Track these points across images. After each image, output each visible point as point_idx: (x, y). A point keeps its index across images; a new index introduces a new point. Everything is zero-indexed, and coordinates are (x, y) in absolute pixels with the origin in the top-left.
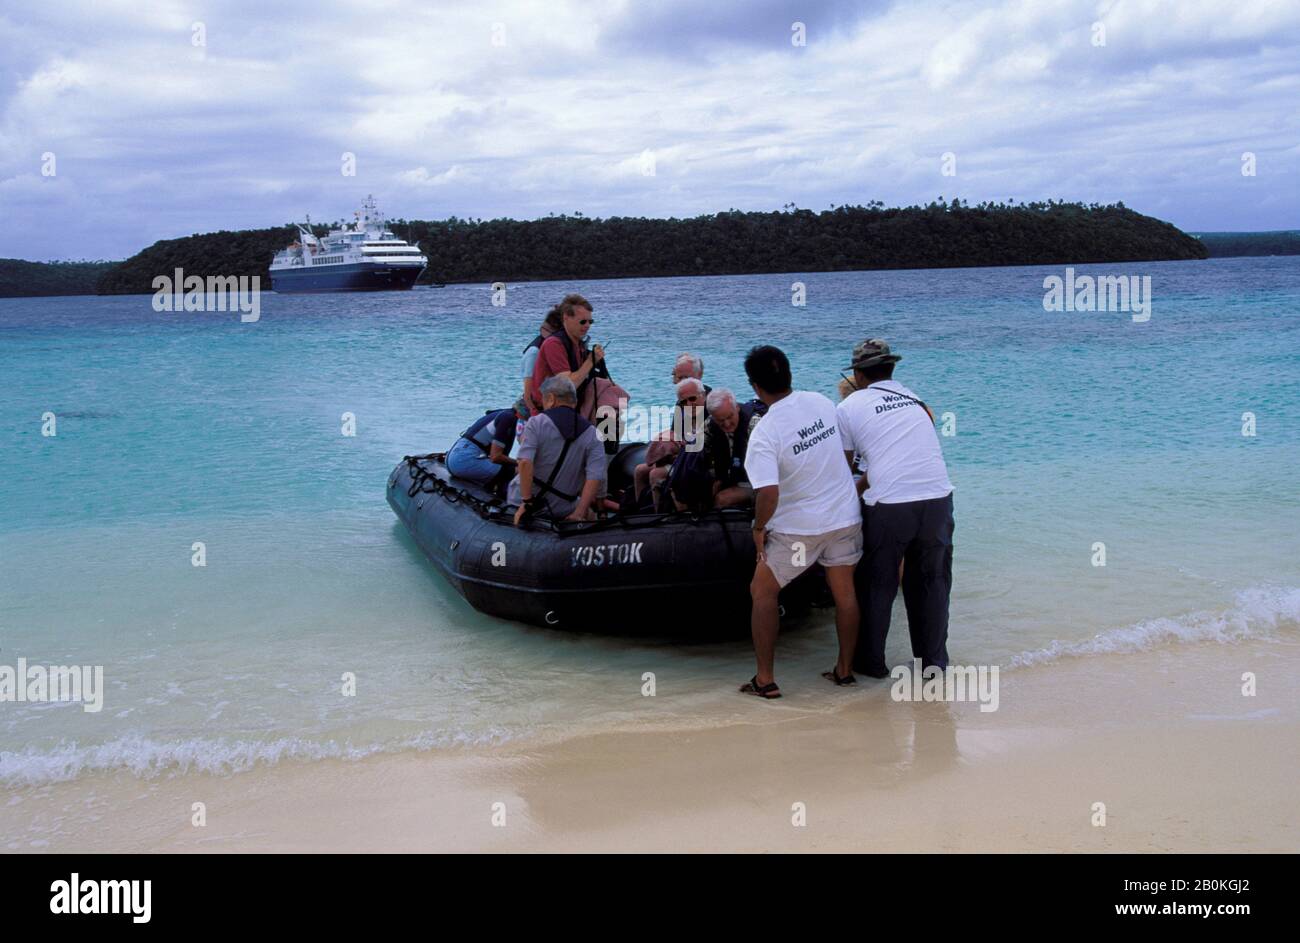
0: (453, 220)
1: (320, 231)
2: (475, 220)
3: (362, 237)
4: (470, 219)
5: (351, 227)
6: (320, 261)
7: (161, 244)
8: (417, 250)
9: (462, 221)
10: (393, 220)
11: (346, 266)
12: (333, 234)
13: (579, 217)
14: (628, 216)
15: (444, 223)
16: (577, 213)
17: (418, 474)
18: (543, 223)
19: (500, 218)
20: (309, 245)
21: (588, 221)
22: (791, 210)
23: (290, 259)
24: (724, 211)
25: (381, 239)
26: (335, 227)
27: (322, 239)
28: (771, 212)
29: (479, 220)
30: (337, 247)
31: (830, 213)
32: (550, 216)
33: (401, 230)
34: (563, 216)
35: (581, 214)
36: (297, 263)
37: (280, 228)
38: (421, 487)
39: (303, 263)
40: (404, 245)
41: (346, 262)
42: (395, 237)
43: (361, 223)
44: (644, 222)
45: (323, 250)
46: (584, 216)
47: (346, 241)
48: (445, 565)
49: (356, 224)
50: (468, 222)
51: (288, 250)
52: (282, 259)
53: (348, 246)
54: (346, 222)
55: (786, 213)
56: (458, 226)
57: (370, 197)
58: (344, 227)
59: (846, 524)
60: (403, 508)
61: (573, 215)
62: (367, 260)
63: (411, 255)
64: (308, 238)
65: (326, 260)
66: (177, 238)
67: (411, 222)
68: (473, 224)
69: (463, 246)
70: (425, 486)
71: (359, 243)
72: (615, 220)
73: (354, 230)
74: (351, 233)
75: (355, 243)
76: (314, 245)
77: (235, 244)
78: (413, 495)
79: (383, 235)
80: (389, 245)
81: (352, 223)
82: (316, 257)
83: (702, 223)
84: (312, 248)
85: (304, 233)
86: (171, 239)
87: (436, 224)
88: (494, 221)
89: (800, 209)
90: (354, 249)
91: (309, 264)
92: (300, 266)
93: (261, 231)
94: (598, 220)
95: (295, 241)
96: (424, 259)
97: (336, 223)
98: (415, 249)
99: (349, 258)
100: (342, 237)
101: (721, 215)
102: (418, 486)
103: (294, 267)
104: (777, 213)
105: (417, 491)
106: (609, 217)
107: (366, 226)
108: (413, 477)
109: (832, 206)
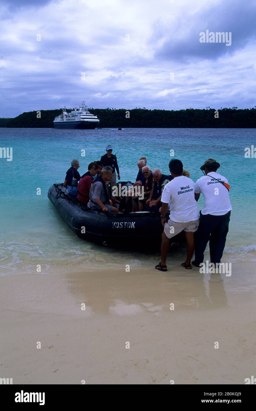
0: (108, 109)
1: (69, 111)
2: (114, 109)
3: (81, 113)
4: (113, 109)
5: (78, 110)
6: (68, 120)
7: (25, 113)
8: (97, 117)
9: (110, 109)
10: (90, 108)
11: (76, 121)
12: (72, 112)
13: (144, 109)
14: (159, 109)
15: (105, 109)
16: (144, 108)
17: (59, 191)
18: (134, 110)
19: (121, 108)
20: (65, 115)
21: (147, 110)
22: (209, 109)
23: (60, 119)
24: (188, 109)
25: (86, 114)
26: (74, 110)
27: (69, 113)
28: (202, 109)
29: (115, 109)
30: (73, 116)
31: (221, 110)
32: (136, 108)
33: (92, 111)
34: (140, 109)
35: (145, 108)
36: (62, 120)
37: (58, 110)
38: (60, 196)
39: (63, 120)
40: (93, 116)
41: (76, 120)
42: (90, 113)
43: (81, 109)
44: (164, 111)
45: (69, 116)
46: (146, 109)
47: (76, 114)
48: (70, 224)
49: (79, 109)
50: (112, 110)
51: (59, 116)
52: (57, 119)
53: (77, 116)
54: (77, 109)
55: (207, 110)
56: (109, 111)
57: (84, 101)
58: (76, 110)
59: (194, 220)
60: (54, 202)
61: (143, 108)
62: (82, 120)
63: (95, 119)
64: (65, 113)
65: (70, 120)
66: (29, 112)
67: (95, 109)
68: (113, 110)
69: (110, 117)
70: (61, 195)
71: (80, 115)
72: (155, 110)
73: (78, 111)
74: (78, 112)
75: (79, 115)
76: (67, 115)
77: (45, 114)
78: (57, 198)
79: (87, 113)
80: (88, 116)
81: (78, 109)
82: (67, 118)
83: (181, 112)
84: (66, 116)
85: (64, 111)
86: (27, 112)
87: (103, 110)
88: (120, 109)
89: (212, 108)
90: (78, 117)
91: (65, 121)
92: (62, 121)
93: (53, 111)
94: (150, 110)
95: (61, 114)
96: (99, 120)
97: (74, 109)
98: (96, 117)
99: (77, 119)
100: (75, 113)
101: (187, 110)
102: (59, 195)
103: (60, 121)
104: (204, 109)
105: (59, 197)
106: (154, 109)
107: (82, 110)
108: (57, 192)
109: (221, 108)
